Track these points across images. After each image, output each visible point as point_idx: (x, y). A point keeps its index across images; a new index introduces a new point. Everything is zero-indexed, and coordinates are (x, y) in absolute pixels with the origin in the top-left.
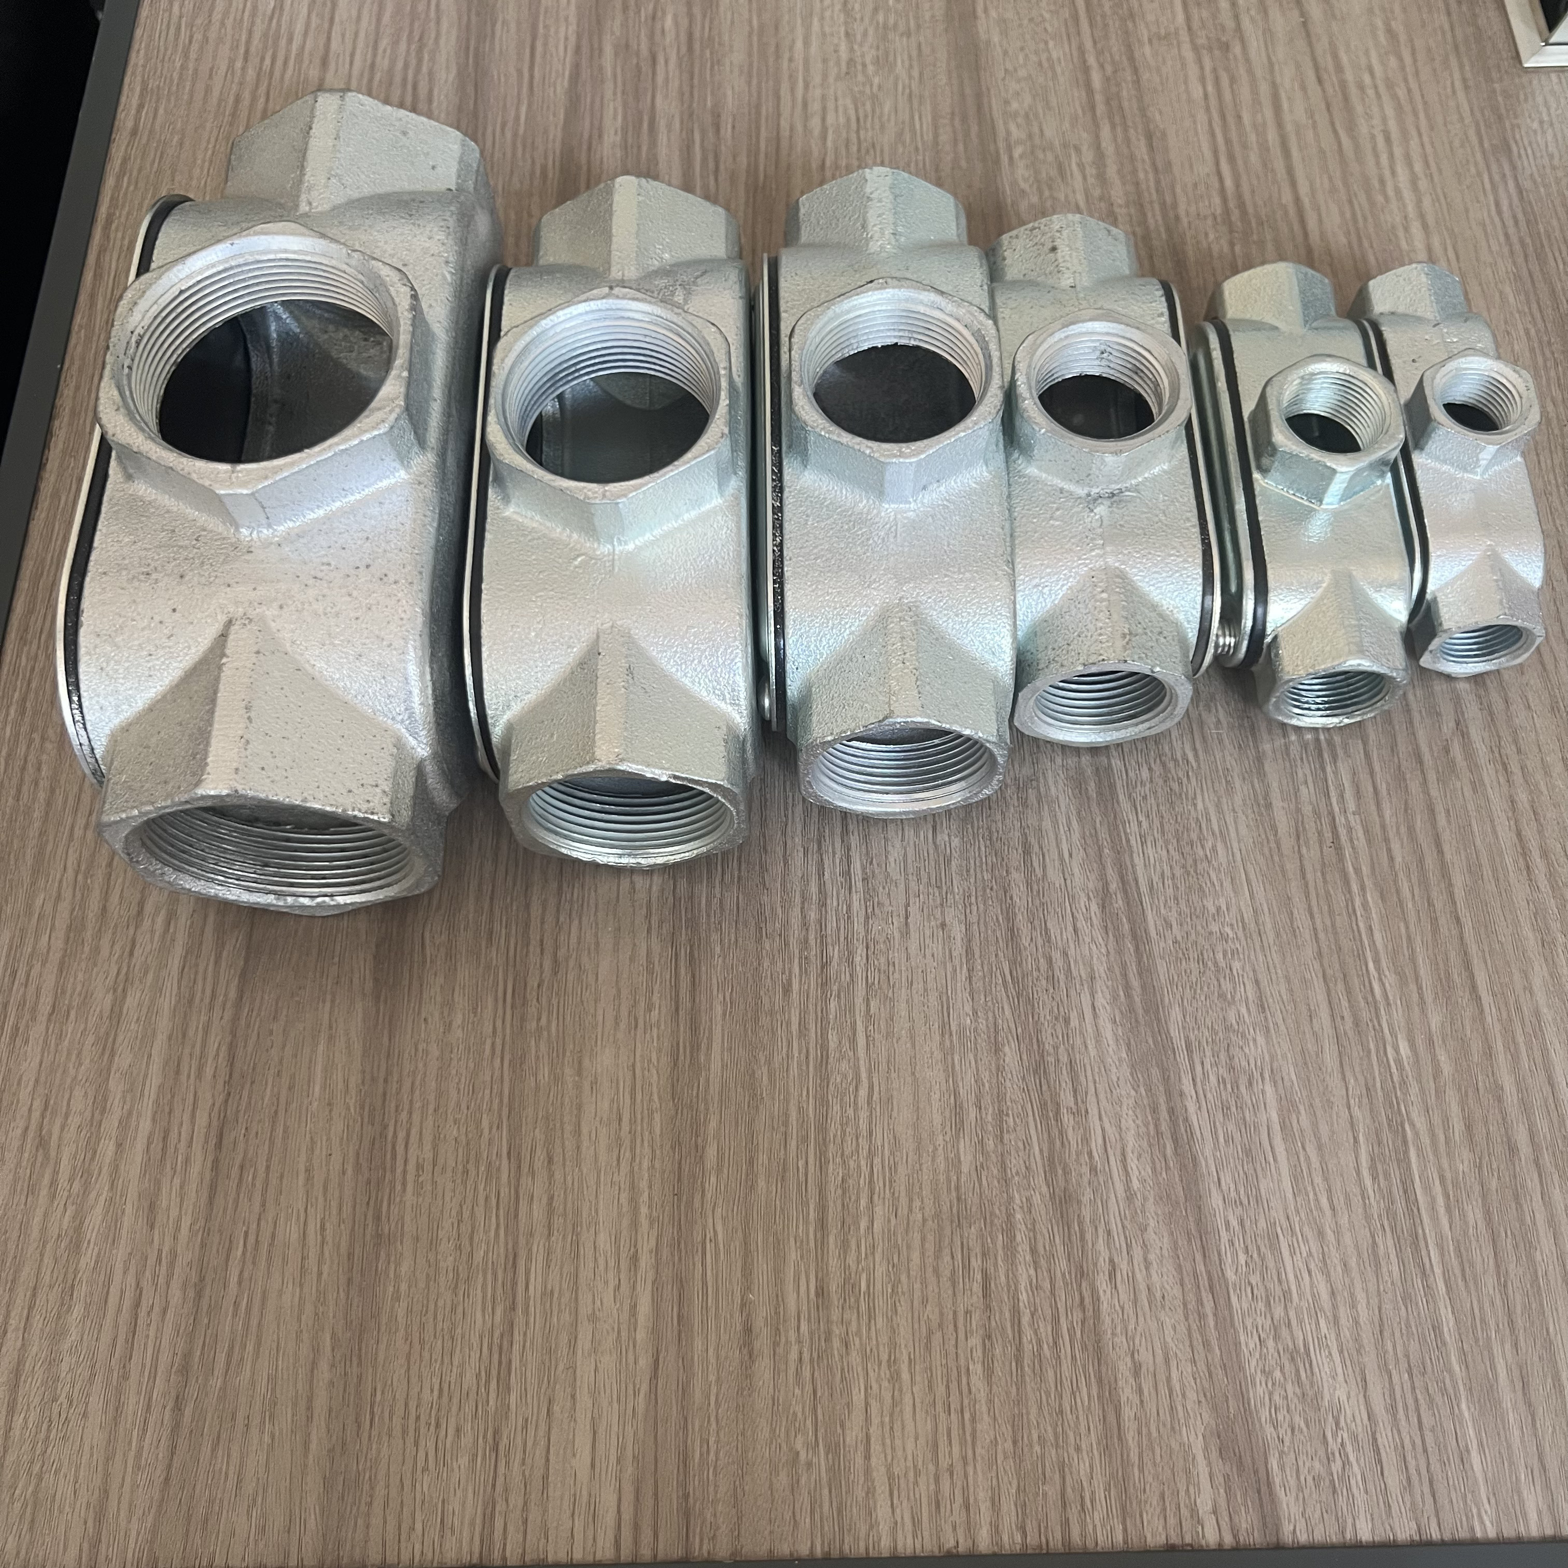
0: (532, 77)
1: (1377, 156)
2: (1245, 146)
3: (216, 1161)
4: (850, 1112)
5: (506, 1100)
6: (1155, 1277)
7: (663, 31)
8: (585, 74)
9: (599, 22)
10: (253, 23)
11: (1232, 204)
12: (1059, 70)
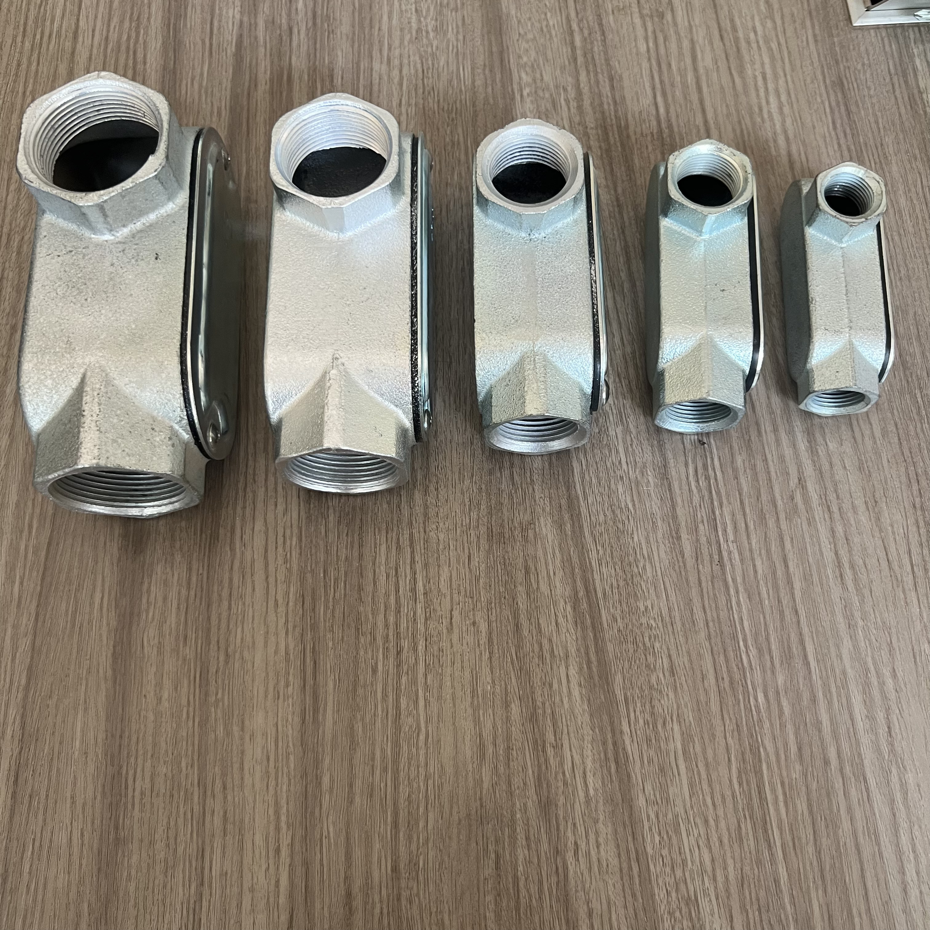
0: (211, 45)
1: (757, 90)
2: (672, 85)
3: (14, 793)
4: (414, 750)
5: (196, 747)
6: (603, 853)
7: (297, 9)
8: (246, 42)
9: (255, 5)
10: (28, 10)
11: (664, 125)
12: (553, 33)
